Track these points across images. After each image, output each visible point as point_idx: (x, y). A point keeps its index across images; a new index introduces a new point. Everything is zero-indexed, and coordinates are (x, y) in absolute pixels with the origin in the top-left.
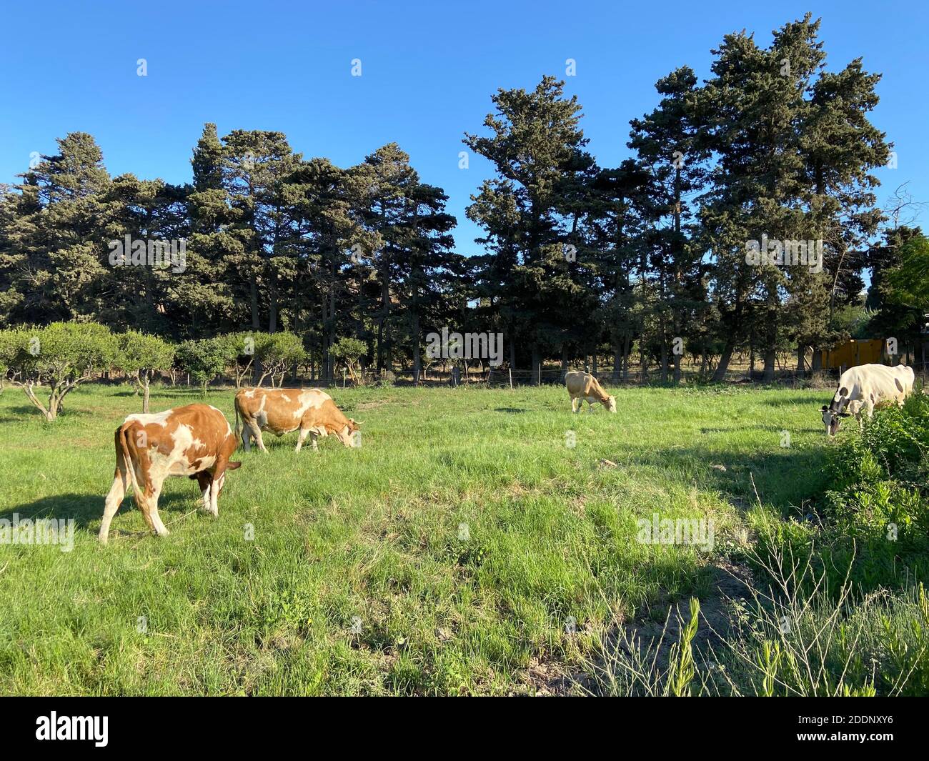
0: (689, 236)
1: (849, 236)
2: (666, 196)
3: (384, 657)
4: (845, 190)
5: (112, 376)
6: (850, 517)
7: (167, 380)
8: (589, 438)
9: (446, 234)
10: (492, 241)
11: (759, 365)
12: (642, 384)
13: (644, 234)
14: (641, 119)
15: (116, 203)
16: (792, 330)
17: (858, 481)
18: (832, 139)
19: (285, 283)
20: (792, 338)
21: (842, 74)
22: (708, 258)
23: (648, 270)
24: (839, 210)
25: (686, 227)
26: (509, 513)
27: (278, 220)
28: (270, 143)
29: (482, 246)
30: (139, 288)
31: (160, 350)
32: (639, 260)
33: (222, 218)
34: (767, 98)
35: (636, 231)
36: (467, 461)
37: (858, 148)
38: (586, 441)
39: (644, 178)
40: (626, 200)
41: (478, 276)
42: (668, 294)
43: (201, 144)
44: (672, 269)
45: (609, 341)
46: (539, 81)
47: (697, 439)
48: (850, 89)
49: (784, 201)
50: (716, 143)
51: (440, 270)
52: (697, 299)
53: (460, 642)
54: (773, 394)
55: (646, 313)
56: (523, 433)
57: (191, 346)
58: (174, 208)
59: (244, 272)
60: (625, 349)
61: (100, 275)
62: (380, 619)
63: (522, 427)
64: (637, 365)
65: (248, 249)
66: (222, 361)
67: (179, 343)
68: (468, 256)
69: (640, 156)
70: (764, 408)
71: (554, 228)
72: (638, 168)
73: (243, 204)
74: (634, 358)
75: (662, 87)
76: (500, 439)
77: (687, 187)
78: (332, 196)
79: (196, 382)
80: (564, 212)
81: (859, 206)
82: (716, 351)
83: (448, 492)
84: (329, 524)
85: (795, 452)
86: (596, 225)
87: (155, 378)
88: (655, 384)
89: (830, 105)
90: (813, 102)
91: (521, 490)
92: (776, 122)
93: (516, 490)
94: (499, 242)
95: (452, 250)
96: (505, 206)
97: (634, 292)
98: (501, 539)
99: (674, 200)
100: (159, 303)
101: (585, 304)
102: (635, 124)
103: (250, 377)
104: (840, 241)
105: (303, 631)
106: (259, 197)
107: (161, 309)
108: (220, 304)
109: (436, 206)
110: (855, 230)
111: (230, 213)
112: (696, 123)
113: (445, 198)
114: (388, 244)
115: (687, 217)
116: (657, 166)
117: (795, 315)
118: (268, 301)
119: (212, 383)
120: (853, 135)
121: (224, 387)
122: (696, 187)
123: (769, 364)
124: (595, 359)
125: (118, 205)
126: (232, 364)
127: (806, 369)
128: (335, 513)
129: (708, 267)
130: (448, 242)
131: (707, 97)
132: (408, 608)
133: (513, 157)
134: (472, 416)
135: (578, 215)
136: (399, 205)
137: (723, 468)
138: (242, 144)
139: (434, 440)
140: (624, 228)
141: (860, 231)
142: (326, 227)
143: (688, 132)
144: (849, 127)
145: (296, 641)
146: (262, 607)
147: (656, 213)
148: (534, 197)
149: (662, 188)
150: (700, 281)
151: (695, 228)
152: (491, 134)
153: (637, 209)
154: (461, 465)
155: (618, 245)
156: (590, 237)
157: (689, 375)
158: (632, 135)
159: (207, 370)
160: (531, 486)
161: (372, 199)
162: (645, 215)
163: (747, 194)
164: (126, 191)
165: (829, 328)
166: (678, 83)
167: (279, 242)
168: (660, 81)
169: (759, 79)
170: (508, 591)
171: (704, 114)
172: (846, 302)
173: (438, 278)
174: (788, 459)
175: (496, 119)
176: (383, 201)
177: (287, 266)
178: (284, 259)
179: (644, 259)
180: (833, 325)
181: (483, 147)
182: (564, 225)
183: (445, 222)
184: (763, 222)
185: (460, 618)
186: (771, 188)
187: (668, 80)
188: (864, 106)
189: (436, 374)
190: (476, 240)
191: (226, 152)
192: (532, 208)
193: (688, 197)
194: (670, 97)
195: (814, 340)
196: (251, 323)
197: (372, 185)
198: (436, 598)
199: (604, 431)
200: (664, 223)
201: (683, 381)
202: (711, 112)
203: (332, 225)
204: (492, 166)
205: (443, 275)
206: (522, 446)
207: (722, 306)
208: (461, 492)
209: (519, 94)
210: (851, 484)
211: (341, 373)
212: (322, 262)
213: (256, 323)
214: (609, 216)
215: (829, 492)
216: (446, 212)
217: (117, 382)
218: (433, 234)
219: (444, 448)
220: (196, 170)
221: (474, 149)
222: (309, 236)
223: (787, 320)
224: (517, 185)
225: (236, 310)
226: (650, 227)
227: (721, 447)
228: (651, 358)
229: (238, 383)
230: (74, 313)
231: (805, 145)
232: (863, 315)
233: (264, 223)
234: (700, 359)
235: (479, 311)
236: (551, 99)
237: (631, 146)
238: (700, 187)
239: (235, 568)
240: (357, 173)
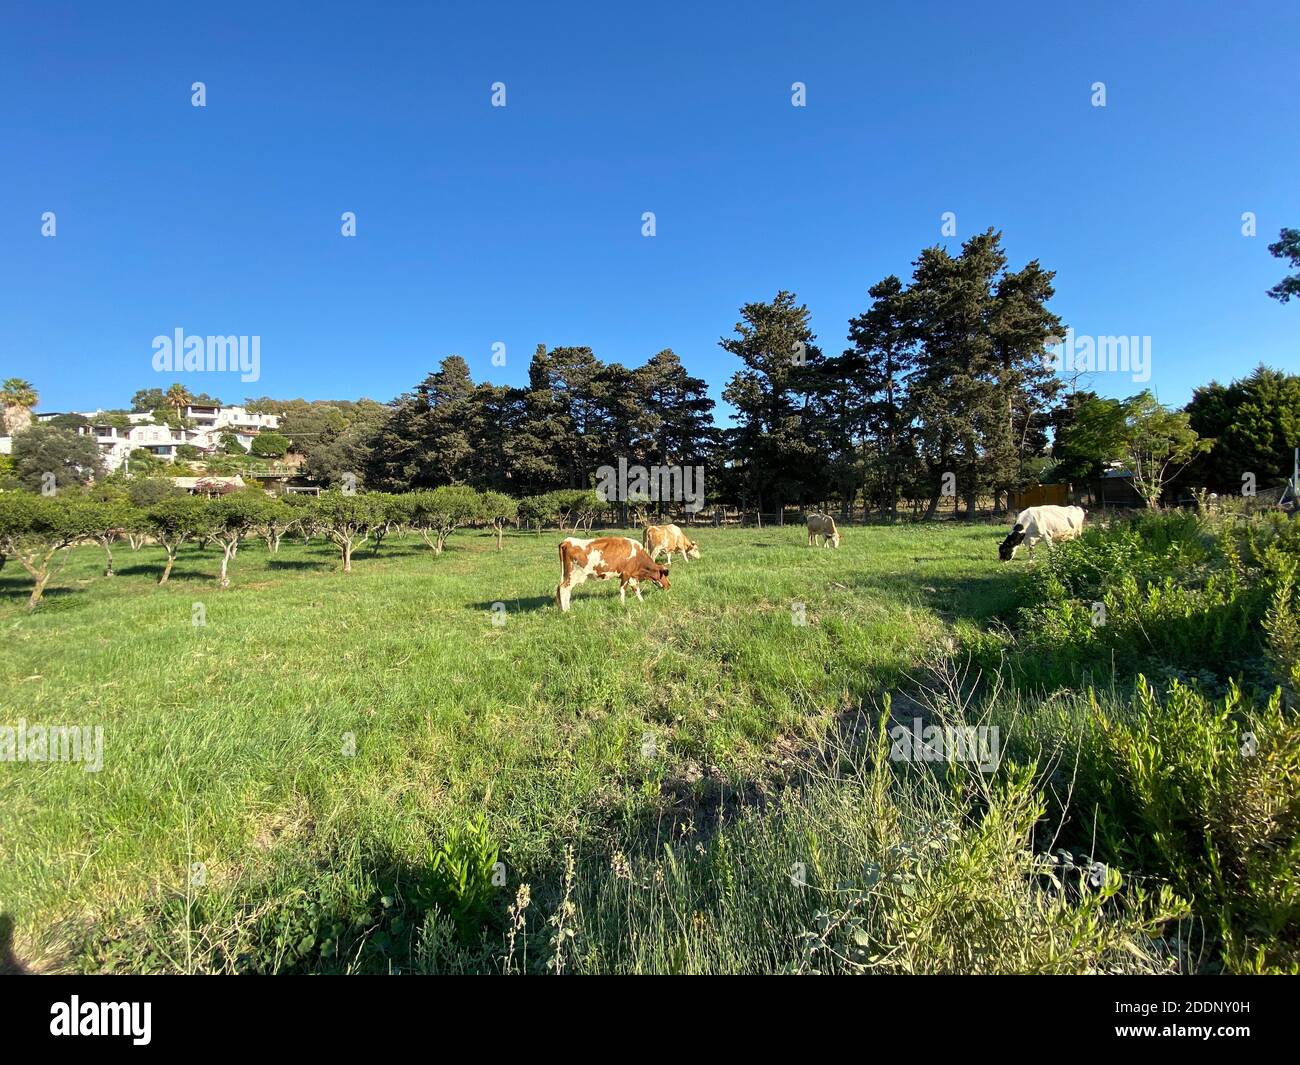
0: (900, 407)
1: (1034, 402)
2: (880, 376)
3: (668, 729)
4: (1026, 365)
5: (478, 522)
6: (1038, 629)
7: (514, 525)
8: (822, 566)
9: (707, 413)
10: (742, 417)
11: (963, 507)
12: (866, 523)
13: (863, 406)
14: (858, 318)
15: (478, 403)
16: (990, 478)
17: (1046, 600)
18: (1016, 325)
19: (593, 453)
20: (989, 484)
21: (1022, 273)
22: (916, 423)
23: (867, 433)
24: (1023, 381)
25: (898, 399)
26: (759, 624)
27: (587, 409)
28: (581, 355)
29: (735, 420)
30: (494, 461)
31: (508, 504)
32: (859, 426)
33: (549, 410)
34: (959, 297)
35: (856, 404)
36: (726, 583)
37: (1038, 330)
38: (819, 568)
39: (861, 363)
40: (847, 381)
41: (732, 444)
42: (885, 452)
43: (535, 358)
44: (887, 432)
45: (837, 490)
46: (776, 295)
47: (912, 566)
48: (1030, 284)
49: (977, 376)
50: (921, 333)
51: (703, 440)
52: (908, 456)
53: (724, 720)
54: (974, 529)
55: (866, 468)
56: (769, 562)
57: (529, 500)
58: (516, 405)
59: (565, 446)
60: (850, 496)
61: (469, 453)
62: (664, 700)
63: (768, 558)
64: (861, 508)
65: (567, 431)
66: (549, 511)
67: (520, 498)
68: (724, 429)
69: (857, 346)
70: (967, 541)
71: (791, 405)
72: (856, 355)
73: (563, 399)
74: (859, 503)
75: (874, 293)
76: (752, 567)
77: (897, 368)
78: (625, 390)
79: (532, 526)
80: (799, 391)
81: (1040, 377)
82: (926, 495)
83: (713, 608)
84: (626, 629)
85: (993, 576)
86: (824, 401)
87: (506, 523)
88: (876, 523)
89: (1011, 299)
90: (998, 297)
91: (768, 606)
92: (967, 316)
93: (764, 606)
94: (748, 417)
95: (712, 425)
96: (751, 390)
97: (857, 451)
98: (754, 644)
99: (887, 379)
100: (507, 471)
101: (816, 462)
102: (852, 322)
103: (570, 522)
104: (1026, 406)
105: (608, 707)
106: (574, 394)
107: (509, 475)
108: (550, 471)
109: (699, 393)
110: (1039, 397)
111: (555, 406)
112: (902, 318)
113: (706, 387)
114: (664, 422)
115: (898, 391)
116: (872, 353)
117: (990, 466)
118: (580, 467)
119: (543, 527)
120: (1033, 320)
121: (552, 529)
122: (904, 368)
123: (971, 506)
124: (826, 505)
125: (480, 404)
126: (557, 513)
127: (1002, 508)
128: (630, 622)
129: (917, 430)
130: (709, 419)
131: (911, 298)
132: (684, 694)
133: (757, 353)
134: (729, 550)
135: (810, 394)
136: (673, 394)
137: (933, 590)
138: (562, 356)
139: (701, 568)
140: (847, 403)
141: (1043, 397)
142: (620, 413)
143: (897, 326)
144: (1030, 315)
145: (604, 714)
146: (580, 689)
147: (872, 390)
148: (773, 381)
149: (877, 370)
150: (910, 441)
151: (905, 400)
152: (739, 338)
153: (856, 387)
154: (722, 587)
155: (842, 416)
156: (820, 411)
157: (904, 516)
158: (851, 330)
159: (540, 517)
160: (776, 603)
161: (653, 390)
162: (863, 392)
163: (945, 372)
164: (485, 394)
165: (1020, 476)
166: (889, 288)
167: (588, 426)
168: (872, 288)
169: (951, 282)
170: (759, 683)
171: (908, 311)
172: (1033, 455)
173: (701, 446)
174: (987, 582)
175: (744, 326)
176: (661, 392)
177: (593, 441)
178: (591, 436)
179: (863, 425)
180: (1024, 473)
181: (735, 347)
182: (798, 402)
183: (706, 404)
184: (959, 393)
185: (723, 702)
186: (965, 366)
187: (878, 287)
188: (1041, 297)
189: (702, 517)
190: (730, 417)
191: (551, 363)
192: (773, 391)
193: (898, 376)
194: (881, 300)
195: (1007, 485)
196: (569, 483)
197: (653, 380)
198: (705, 687)
199: (834, 560)
200: (879, 397)
201: (899, 520)
202: (914, 310)
203: (625, 410)
204: (742, 360)
205: (705, 444)
206: (768, 573)
207: (929, 460)
208: (722, 607)
209: (761, 306)
210: (1040, 602)
211: (633, 518)
212: (618, 437)
213: (573, 485)
214: (834, 393)
215: (1021, 609)
216: (707, 397)
217: (481, 527)
218: (698, 414)
219: (708, 574)
220: (532, 376)
221: (727, 349)
222: (609, 419)
223: (983, 470)
224: (761, 374)
225: (558, 475)
226: (867, 401)
227: (931, 573)
228: (872, 502)
229: (561, 526)
230: (453, 480)
231: (993, 331)
232: (1047, 465)
233: (577, 412)
234: (913, 503)
235: (734, 470)
236: (786, 308)
237: (850, 338)
238: (908, 368)
239: (561, 661)
240: (642, 372)
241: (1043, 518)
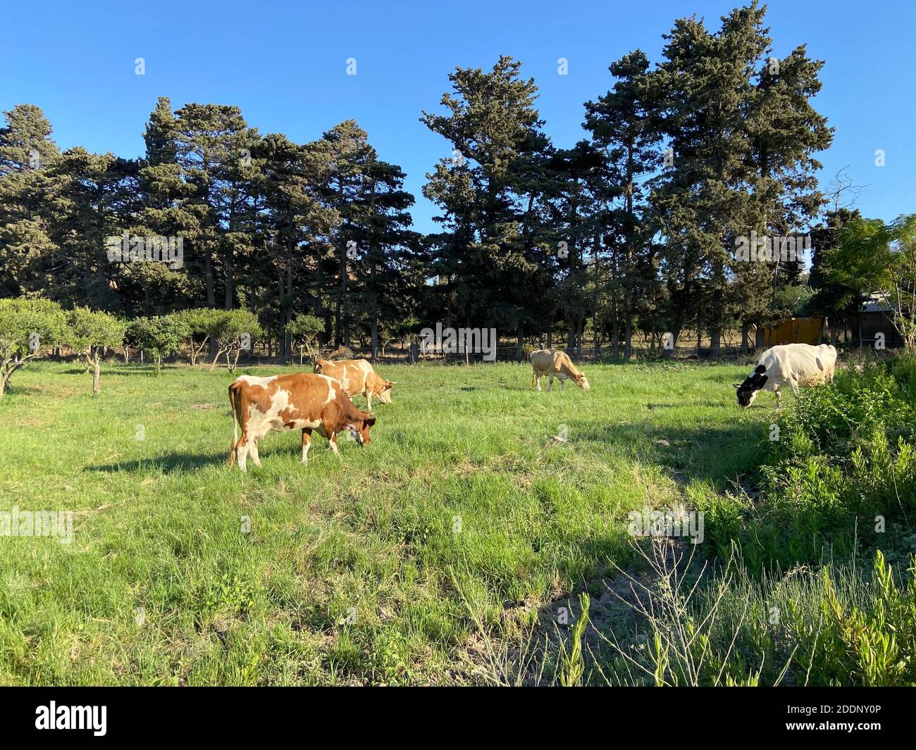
0: (640, 218)
1: (792, 218)
2: (619, 177)
3: (325, 637)
4: (788, 173)
5: (63, 353)
6: (780, 491)
7: (121, 358)
8: (540, 414)
9: (404, 211)
10: (449, 220)
11: (706, 342)
12: (594, 361)
13: (597, 214)
14: (596, 101)
15: (64, 177)
16: (737, 308)
17: (791, 456)
18: (777, 123)
19: (241, 259)
20: (736, 316)
21: (787, 60)
22: (658, 239)
23: (601, 249)
24: (782, 192)
25: (638, 208)
26: (457, 491)
27: (234, 196)
28: (225, 117)
29: (440, 224)
30: (91, 264)
31: (111, 327)
32: (592, 240)
33: (175, 193)
34: (716, 84)
35: (589, 211)
36: (418, 438)
37: (801, 132)
38: (537, 417)
39: (598, 160)
40: (580, 181)
41: (435, 255)
42: (620, 273)
43: (153, 117)
44: (624, 249)
45: (564, 319)
46: (496, 61)
47: (644, 414)
48: (795, 74)
49: (731, 183)
50: (669, 126)
51: (398, 248)
52: (647, 278)
53: (400, 621)
54: (718, 370)
55: (597, 292)
56: (476, 409)
57: (143, 322)
58: (126, 183)
59: (199, 248)
60: (579, 327)
61: (49, 250)
62: (322, 598)
63: (475, 404)
64: (591, 342)
65: (203, 226)
66: (175, 338)
67: (130, 319)
68: (425, 233)
69: (595, 138)
70: (708, 384)
71: (511, 207)
72: (592, 149)
73: (197, 179)
74: (588, 335)
75: (616, 70)
76: (453, 416)
77: (639, 169)
78: (289, 172)
79: (149, 359)
80: (520, 192)
81: (802, 188)
82: (666, 328)
83: (398, 471)
84: (276, 505)
85: (734, 427)
86: (552, 205)
87: (106, 355)
88: (607, 361)
89: (773, 89)
90: (759, 86)
91: (470, 467)
92: (724, 106)
93: (465, 466)
94: (456, 220)
95: (410, 228)
96: (460, 184)
97: (588, 271)
98: (447, 517)
99: (627, 181)
100: (111, 279)
101: (538, 284)
102: (588, 105)
103: (206, 354)
104: (783, 223)
105: (242, 613)
106: (214, 172)
107: (113, 284)
108: (174, 281)
109: (393, 184)
110: (798, 212)
111: (184, 188)
112: (648, 106)
113: (403, 176)
114: (345, 221)
115: (638, 198)
116: (610, 147)
117: (738, 294)
118: (224, 277)
119: (166, 360)
120: (796, 120)
121: (179, 364)
122: (648, 169)
123: (715, 342)
124: (549, 336)
125: (67, 178)
126: (187, 340)
127: (750, 345)
128: (282, 493)
129: (658, 247)
130: (406, 219)
131: (659, 81)
132: (351, 588)
133: (470, 135)
134: (427, 393)
135: (534, 195)
136: (357, 183)
137: (667, 443)
138: (196, 117)
139: (387, 418)
140: (578, 208)
141: (802, 213)
142: (282, 203)
143: (641, 115)
144: (792, 112)
145: (236, 624)
146: (202, 591)
147: (610, 194)
148: (488, 174)
149: (615, 170)
150: (650, 261)
151: (645, 210)
152: (447, 113)
153: (591, 190)
154: (412, 443)
155: (573, 225)
156: (546, 217)
157: (640, 352)
158: (587, 117)
159: (161, 347)
160: (480, 463)
161: (330, 175)
162: (598, 196)
163: (694, 177)
164: (76, 164)
165: (772, 306)
166: (631, 67)
167: (235, 220)
168: (614, 64)
169: (709, 63)
170: (451, 568)
171: (655, 98)
172: (787, 282)
173: (395, 255)
174: (728, 434)
175: (453, 98)
176: (341, 178)
177: (242, 241)
178: (240, 234)
179: (597, 240)
180: (776, 304)
181: (441, 125)
182: (520, 205)
183: (403, 200)
184: (710, 203)
185: (402, 596)
186: (718, 170)
187: (621, 64)
188: (808, 91)
189: (394, 351)
190: (434, 219)
191: (179, 125)
192: (489, 187)
193: (640, 179)
194: (624, 80)
195: (757, 318)
196: (206, 299)
197: (329, 162)
198: (379, 577)
199: (555, 407)
200: (617, 203)
201: (633, 358)
202: (662, 96)
203: (289, 202)
204: (450, 144)
205: (402, 253)
206: (476, 425)
207: (671, 284)
208: (411, 470)
209: (477, 74)
210: (784, 458)
211: (298, 350)
212: (279, 238)
213: (212, 300)
214: (564, 196)
215: (763, 467)
216: (404, 190)
217: (69, 359)
218: (391, 211)
219: (396, 426)
220: (148, 144)
221: (431, 128)
222: (266, 212)
223: (732, 299)
225: (190, 287)
226: (603, 207)
227: (666, 423)
228: (604, 335)
229: (193, 360)
230: (24, 289)
231: (751, 129)
232: (804, 294)
233: (219, 198)
234: (650, 337)
235: (437, 289)
236: (508, 79)
237: (586, 127)
238: (652, 169)
239: (177, 552)
240: (315, 149)
241: (788, 360)
